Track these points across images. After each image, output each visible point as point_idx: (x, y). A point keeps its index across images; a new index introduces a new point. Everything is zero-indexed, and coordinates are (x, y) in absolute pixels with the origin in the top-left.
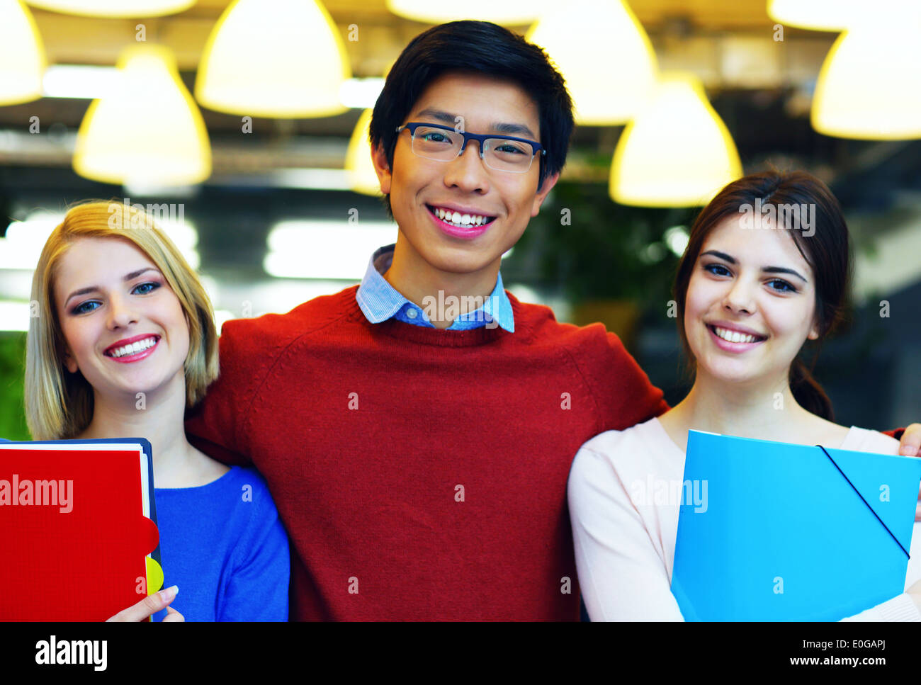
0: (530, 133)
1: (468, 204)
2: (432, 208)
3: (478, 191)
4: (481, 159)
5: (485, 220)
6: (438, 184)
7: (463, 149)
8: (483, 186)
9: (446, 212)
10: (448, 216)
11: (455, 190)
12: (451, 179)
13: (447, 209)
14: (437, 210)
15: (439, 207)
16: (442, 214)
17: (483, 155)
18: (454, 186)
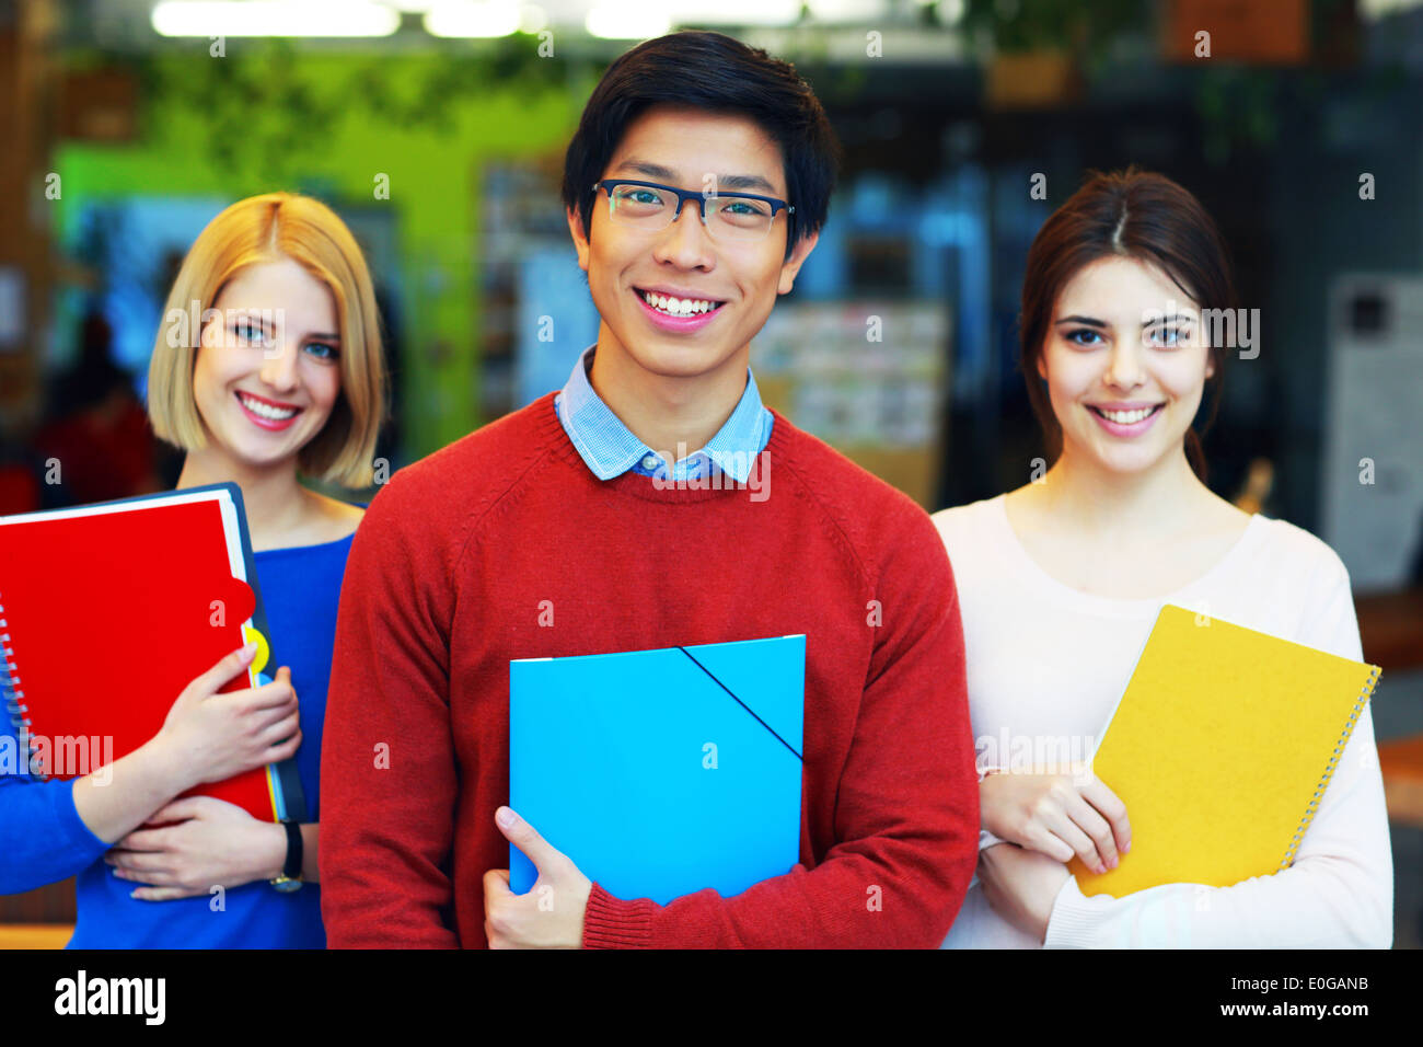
0: (768, 187)
1: (687, 285)
2: (641, 293)
3: (700, 268)
4: (703, 224)
5: (713, 305)
6: (647, 260)
7: (677, 213)
8: (706, 262)
9: (659, 297)
10: (663, 302)
11: (669, 267)
12: (664, 254)
13: (661, 293)
14: (648, 295)
15: (650, 291)
16: (653, 299)
17: (705, 219)
18: (667, 262)
